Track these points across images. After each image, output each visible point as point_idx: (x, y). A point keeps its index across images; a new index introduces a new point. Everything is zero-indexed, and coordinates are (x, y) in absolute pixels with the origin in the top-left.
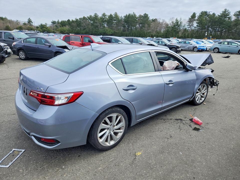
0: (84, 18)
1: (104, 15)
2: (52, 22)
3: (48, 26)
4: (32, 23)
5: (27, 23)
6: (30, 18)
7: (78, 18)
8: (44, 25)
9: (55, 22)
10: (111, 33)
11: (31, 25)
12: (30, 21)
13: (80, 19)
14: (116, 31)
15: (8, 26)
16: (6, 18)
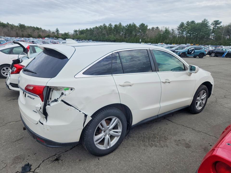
0: (96, 27)
1: (110, 25)
2: (74, 31)
3: (70, 34)
4: (59, 32)
5: (55, 32)
6: (57, 28)
7: (92, 28)
8: (67, 33)
9: (77, 30)
10: (113, 39)
11: (58, 33)
12: (57, 31)
13: (93, 28)
14: (118, 38)
15: (40, 35)
16: (41, 29)
